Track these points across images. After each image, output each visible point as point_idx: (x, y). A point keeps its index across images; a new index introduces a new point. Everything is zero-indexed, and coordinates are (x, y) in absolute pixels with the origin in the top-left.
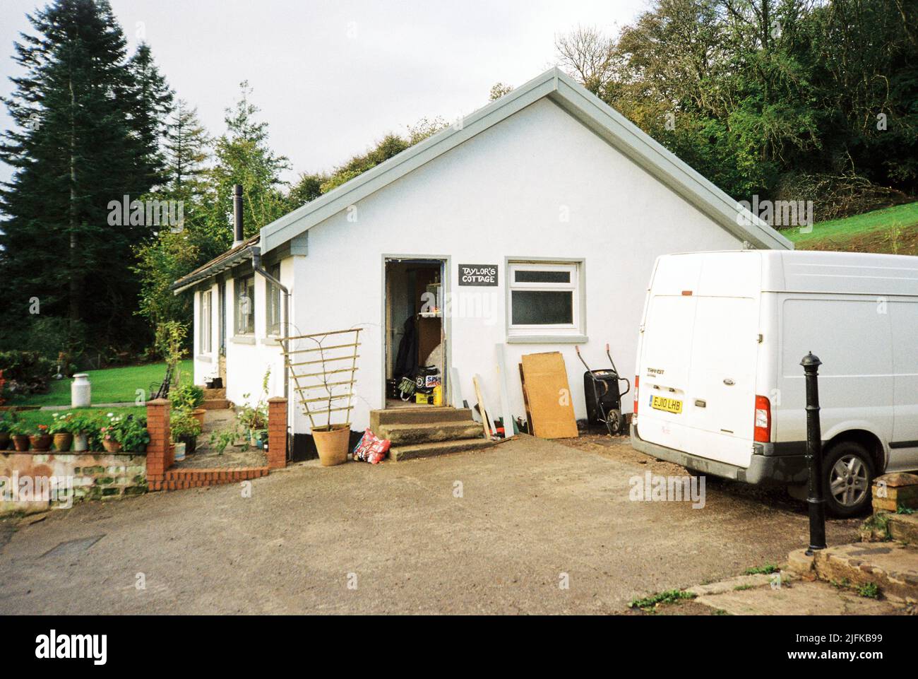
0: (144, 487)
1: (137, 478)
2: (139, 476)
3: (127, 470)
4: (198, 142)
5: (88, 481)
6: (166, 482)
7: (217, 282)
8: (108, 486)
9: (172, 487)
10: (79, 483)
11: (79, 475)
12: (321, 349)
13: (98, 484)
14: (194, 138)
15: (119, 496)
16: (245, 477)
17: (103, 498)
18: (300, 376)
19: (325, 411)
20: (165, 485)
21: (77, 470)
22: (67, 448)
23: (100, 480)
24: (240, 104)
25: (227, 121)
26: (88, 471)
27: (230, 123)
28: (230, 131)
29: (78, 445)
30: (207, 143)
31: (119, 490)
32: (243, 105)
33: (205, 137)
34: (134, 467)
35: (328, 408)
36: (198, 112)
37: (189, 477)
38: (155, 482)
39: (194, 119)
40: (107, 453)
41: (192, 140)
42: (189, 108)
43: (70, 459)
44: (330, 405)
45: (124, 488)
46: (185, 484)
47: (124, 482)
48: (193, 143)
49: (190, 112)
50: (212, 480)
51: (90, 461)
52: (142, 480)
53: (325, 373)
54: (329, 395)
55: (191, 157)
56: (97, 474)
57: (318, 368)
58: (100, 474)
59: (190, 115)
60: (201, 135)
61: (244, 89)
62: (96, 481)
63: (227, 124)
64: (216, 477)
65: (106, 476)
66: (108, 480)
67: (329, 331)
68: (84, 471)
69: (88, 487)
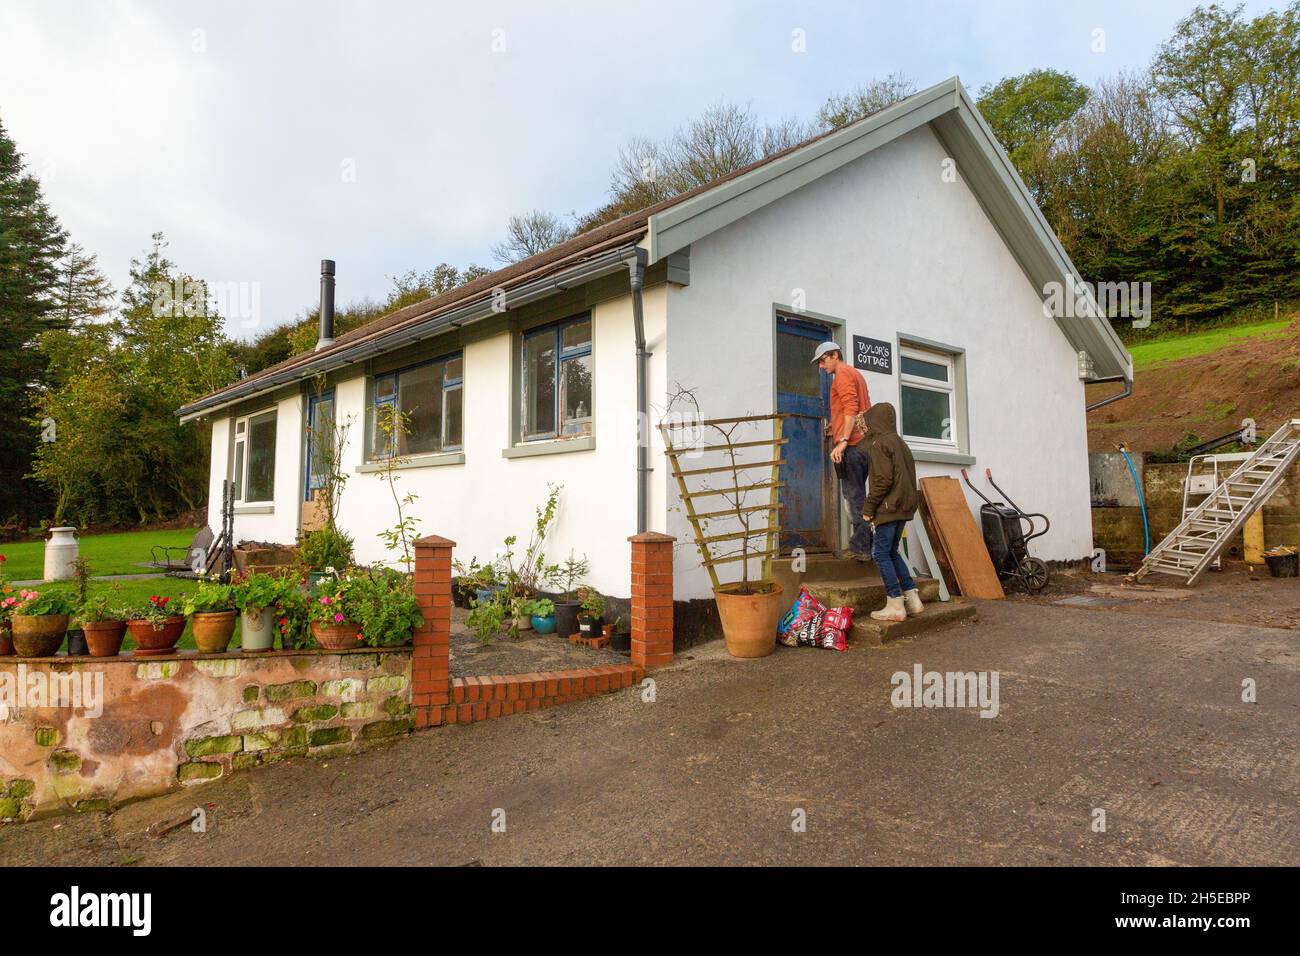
0: (406, 720)
1: (390, 702)
2: (396, 697)
3: (369, 687)
4: (94, 294)
5: (276, 716)
6: (453, 707)
7: (301, 392)
8: (326, 724)
9: (467, 716)
10: (252, 720)
11: (255, 702)
12: (730, 447)
13: (300, 721)
14: (90, 288)
15: (351, 745)
16: (606, 687)
17: (312, 750)
18: (696, 495)
19: (735, 558)
20: (452, 714)
21: (250, 693)
22: (223, 646)
23: (303, 713)
24: (151, 257)
25: (132, 273)
26: (277, 696)
27: (137, 276)
28: (136, 286)
29: (251, 635)
30: (105, 296)
31: (349, 731)
32: (154, 259)
33: (104, 288)
34: (383, 680)
35: (741, 553)
36: (98, 259)
37: (500, 695)
38: (429, 708)
39: (91, 268)
40: (322, 651)
41: (87, 290)
42: (86, 255)
43: (232, 668)
44: (746, 546)
45: (360, 726)
46: (492, 708)
47: (361, 713)
48: (87, 293)
49: (86, 259)
50: (547, 696)
51: (283, 672)
52: (402, 707)
53: (737, 489)
54: (744, 530)
55: (84, 309)
56: (299, 700)
57: (724, 480)
58: (306, 700)
59: (87, 263)
60: (101, 286)
61: (157, 241)
62: (294, 716)
63: (132, 278)
64: (552, 691)
65: (320, 701)
66: (326, 710)
67: (743, 415)
68: (267, 693)
69: (273, 728)
